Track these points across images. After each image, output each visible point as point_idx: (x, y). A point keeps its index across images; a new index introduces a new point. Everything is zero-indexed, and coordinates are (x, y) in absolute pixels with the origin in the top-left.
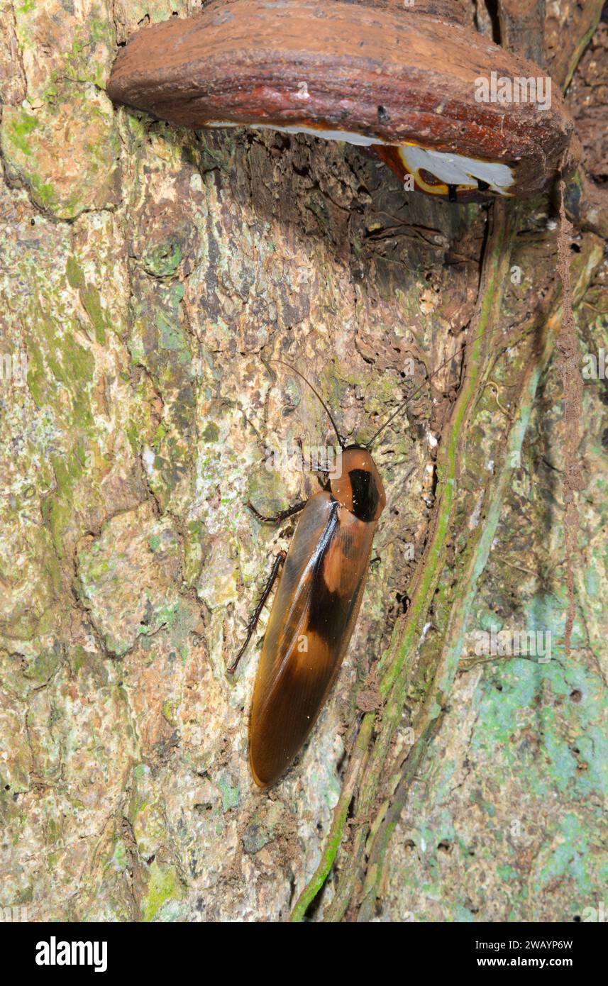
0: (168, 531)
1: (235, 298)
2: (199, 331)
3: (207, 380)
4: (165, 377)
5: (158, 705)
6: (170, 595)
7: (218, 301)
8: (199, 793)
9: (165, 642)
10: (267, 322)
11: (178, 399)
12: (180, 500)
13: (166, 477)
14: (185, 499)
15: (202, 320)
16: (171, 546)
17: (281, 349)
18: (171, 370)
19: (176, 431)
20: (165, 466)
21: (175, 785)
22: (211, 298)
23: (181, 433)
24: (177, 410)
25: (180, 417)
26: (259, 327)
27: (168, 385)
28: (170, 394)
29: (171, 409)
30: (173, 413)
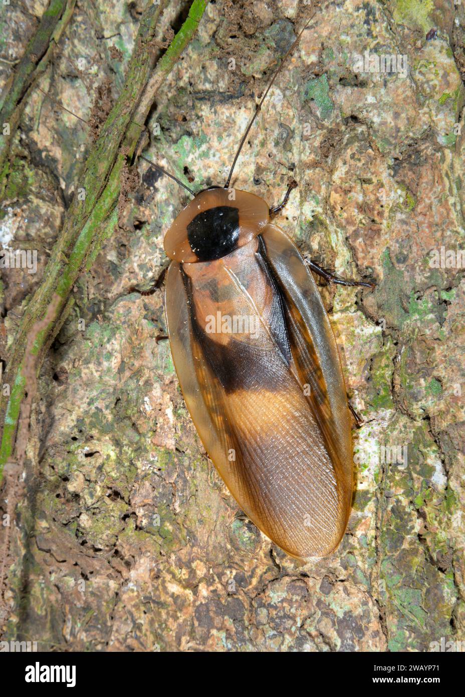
0: (416, 399)
1: (314, 633)
2: (370, 604)
3: (362, 555)
4: (418, 560)
5: (419, 209)
6: (414, 331)
7: (339, 632)
8: (359, 100)
9: (413, 278)
10: (269, 606)
11: (403, 538)
12: (401, 432)
13: (421, 457)
14: (395, 433)
15: (366, 615)
16: (413, 383)
17: (251, 577)
18: (410, 567)
19: (404, 504)
20: (418, 468)
21: (397, 115)
22: (348, 635)
23: (398, 501)
24: (404, 526)
25: (402, 519)
26: (282, 601)
27: (415, 552)
28: (411, 543)
29: (413, 528)
30: (410, 524)
